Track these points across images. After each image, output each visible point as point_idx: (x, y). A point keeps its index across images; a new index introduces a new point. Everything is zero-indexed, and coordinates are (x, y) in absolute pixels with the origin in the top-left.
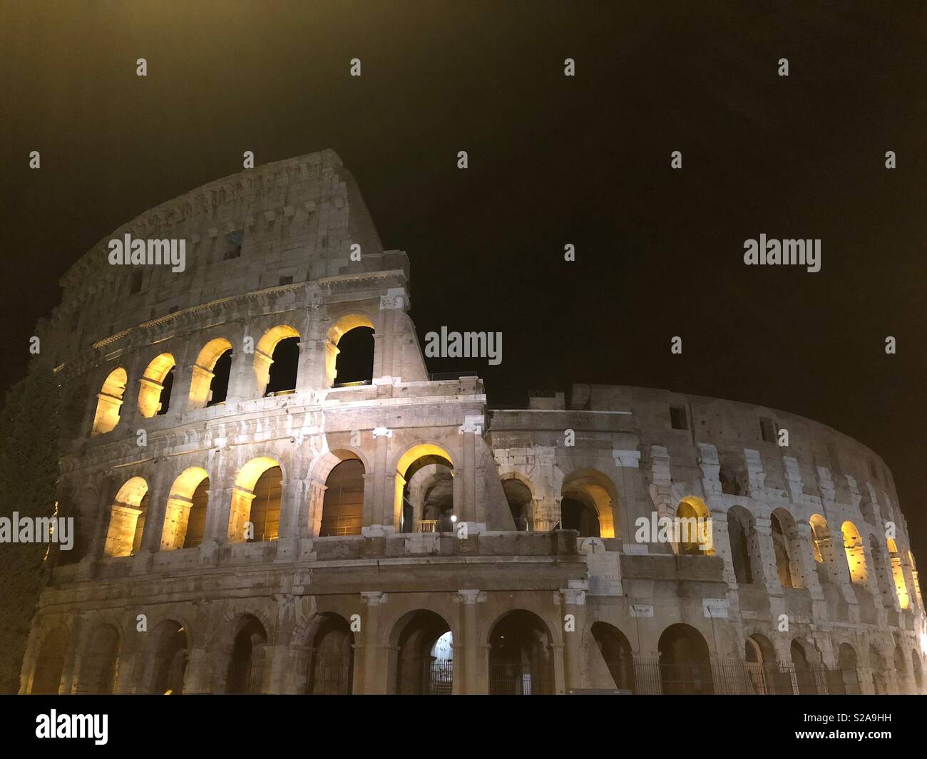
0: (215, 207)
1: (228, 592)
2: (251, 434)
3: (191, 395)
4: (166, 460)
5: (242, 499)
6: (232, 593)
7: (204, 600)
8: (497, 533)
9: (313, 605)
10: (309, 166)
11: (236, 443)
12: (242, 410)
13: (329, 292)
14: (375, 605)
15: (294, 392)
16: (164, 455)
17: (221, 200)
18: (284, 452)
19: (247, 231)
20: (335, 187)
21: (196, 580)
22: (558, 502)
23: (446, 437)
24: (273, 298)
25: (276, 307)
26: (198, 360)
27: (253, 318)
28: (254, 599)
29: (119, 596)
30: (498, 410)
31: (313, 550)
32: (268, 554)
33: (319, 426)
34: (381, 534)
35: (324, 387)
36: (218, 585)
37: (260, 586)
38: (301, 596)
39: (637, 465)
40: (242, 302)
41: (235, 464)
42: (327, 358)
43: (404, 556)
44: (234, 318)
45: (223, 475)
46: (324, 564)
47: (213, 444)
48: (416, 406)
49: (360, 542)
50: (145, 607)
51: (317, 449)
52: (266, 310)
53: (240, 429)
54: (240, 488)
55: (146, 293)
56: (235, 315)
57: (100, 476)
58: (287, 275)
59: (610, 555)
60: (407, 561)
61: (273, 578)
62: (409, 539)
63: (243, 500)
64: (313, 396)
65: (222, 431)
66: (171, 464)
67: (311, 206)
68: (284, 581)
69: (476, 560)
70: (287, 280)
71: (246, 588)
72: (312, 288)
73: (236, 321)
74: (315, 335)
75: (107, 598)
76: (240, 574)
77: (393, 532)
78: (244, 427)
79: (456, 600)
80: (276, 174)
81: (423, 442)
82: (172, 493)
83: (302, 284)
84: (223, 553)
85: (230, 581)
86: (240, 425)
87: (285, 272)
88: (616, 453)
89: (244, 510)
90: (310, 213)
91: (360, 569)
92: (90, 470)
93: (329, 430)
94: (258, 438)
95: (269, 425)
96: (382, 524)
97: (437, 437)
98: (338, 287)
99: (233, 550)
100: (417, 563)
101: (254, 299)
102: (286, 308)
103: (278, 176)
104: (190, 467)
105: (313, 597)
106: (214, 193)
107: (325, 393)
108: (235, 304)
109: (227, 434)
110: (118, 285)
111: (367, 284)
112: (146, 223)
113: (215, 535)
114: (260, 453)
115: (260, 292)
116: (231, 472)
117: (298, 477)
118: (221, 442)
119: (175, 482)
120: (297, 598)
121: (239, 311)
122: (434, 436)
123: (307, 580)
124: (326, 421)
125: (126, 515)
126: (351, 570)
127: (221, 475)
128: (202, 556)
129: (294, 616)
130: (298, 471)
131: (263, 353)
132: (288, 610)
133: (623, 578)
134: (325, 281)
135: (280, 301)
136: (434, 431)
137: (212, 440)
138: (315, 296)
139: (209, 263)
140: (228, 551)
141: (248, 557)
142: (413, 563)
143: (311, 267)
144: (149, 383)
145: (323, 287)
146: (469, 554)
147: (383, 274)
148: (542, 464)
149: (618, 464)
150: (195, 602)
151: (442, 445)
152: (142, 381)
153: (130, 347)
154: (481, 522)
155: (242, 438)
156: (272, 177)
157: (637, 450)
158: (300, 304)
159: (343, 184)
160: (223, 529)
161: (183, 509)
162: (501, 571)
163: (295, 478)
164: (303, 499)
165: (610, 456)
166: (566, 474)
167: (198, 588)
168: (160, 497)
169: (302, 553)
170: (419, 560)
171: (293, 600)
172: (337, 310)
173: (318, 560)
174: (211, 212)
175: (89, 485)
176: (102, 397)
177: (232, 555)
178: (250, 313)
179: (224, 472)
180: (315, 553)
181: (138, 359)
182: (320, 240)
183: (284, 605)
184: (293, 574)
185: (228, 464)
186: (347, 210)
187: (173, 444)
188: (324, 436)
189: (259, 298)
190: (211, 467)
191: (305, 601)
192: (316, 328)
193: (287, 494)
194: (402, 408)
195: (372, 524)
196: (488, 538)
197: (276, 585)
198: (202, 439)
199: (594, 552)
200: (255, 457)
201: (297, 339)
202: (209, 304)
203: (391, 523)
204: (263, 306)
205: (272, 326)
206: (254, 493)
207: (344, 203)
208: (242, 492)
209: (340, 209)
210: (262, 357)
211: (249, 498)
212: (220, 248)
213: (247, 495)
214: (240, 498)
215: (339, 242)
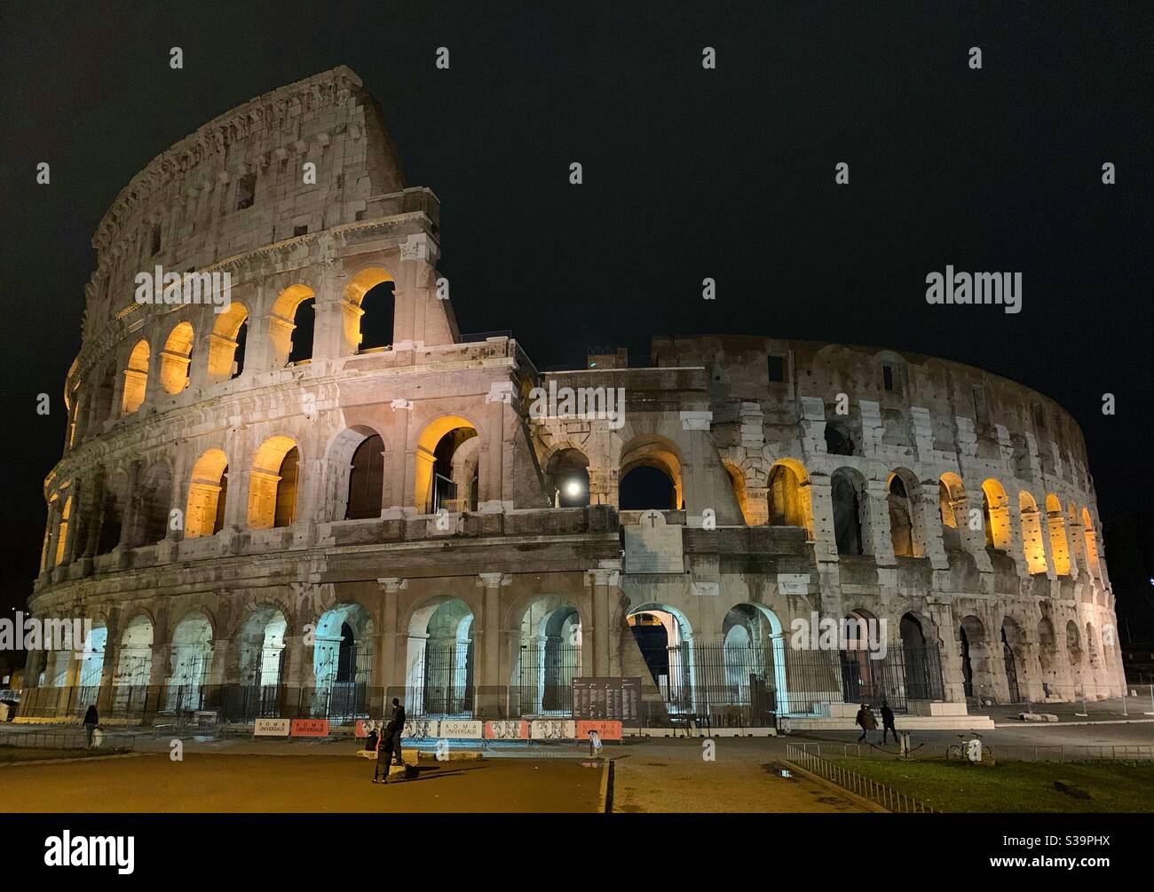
0: (227, 146)
1: (246, 581)
2: (265, 410)
3: (211, 368)
4: (186, 442)
5: (264, 482)
6: (252, 582)
7: (223, 590)
8: (525, 511)
9: (332, 594)
10: (322, 88)
11: (251, 421)
12: (258, 383)
13: (344, 243)
14: (392, 592)
15: (310, 362)
16: (183, 436)
17: (232, 138)
18: (300, 429)
19: (260, 172)
20: (352, 113)
21: (216, 569)
22: (614, 472)
23: (472, 408)
24: (285, 253)
25: (289, 263)
26: (216, 327)
27: (266, 277)
28: (274, 588)
29: (148, 587)
30: (550, 373)
31: (332, 535)
32: (287, 541)
33: (334, 400)
34: (399, 517)
35: (342, 355)
36: (236, 574)
37: (278, 574)
38: (320, 584)
39: (708, 427)
40: (254, 260)
41: (253, 444)
42: (346, 321)
43: (426, 539)
44: (247, 279)
45: (240, 457)
46: (340, 551)
47: (228, 423)
48: (437, 374)
49: (379, 525)
50: (173, 597)
51: (333, 425)
52: (279, 268)
53: (254, 405)
54: (260, 470)
55: (165, 253)
56: (248, 275)
57: (128, 461)
58: (301, 225)
59: (672, 528)
60: (425, 545)
61: (289, 566)
62: (430, 520)
63: (266, 483)
64: (329, 366)
65: (237, 408)
66: (192, 445)
67: (324, 138)
68: (301, 569)
69: (497, 541)
70: (301, 231)
71: (264, 577)
72: (326, 239)
73: (249, 282)
74: (330, 294)
75: (137, 589)
76: (257, 563)
77: (414, 514)
78: (258, 403)
79: (479, 584)
80: (287, 102)
81: (447, 414)
82: (195, 476)
83: (314, 235)
84: (241, 540)
85: (248, 570)
86: (254, 402)
87: (299, 221)
88: (683, 415)
89: (268, 493)
90: (325, 147)
91: (377, 554)
92: (117, 454)
93: (343, 404)
94: (272, 415)
95: (283, 400)
96: (403, 505)
97: (462, 409)
98: (352, 235)
99: (252, 536)
100: (434, 546)
101: (266, 256)
102: (299, 264)
103: (290, 105)
104: (209, 448)
105: (332, 585)
106: (225, 129)
107: (343, 361)
108: (246, 261)
109: (242, 412)
110: (139, 245)
111: (385, 230)
112: (160, 170)
113: (233, 522)
114: (277, 432)
115: (271, 247)
116: (249, 453)
117: (314, 457)
118: (236, 420)
119: (196, 466)
120: (316, 586)
121: (252, 271)
122: (458, 407)
123: (324, 568)
124: (341, 394)
125: (156, 502)
126: (368, 556)
127: (238, 456)
128: (221, 544)
129: (313, 605)
130: (313, 450)
131: (281, 318)
132: (306, 599)
133: (685, 553)
134: (338, 229)
135: (294, 256)
136: (458, 402)
137: (227, 418)
138: (329, 248)
139: (224, 214)
140: (248, 537)
141: (267, 544)
142: (431, 546)
143: (325, 213)
144: (171, 356)
145: (336, 237)
146: (492, 535)
147: (402, 218)
148: (598, 431)
149: (685, 427)
150: (217, 591)
151: (467, 417)
152: (163, 354)
153: (150, 316)
154: (510, 499)
155: (257, 416)
156: (283, 106)
157: (709, 410)
158: (313, 259)
159: (361, 108)
160: (241, 515)
161: (209, 494)
162: (525, 553)
163: (310, 458)
164: (320, 481)
165: (677, 418)
166: (624, 441)
167: (218, 578)
168: (181, 482)
169: (321, 539)
170: (437, 544)
171: (311, 588)
172: (354, 263)
173: (337, 546)
174: (223, 151)
175: (119, 470)
176: (128, 373)
177: (252, 542)
178: (263, 272)
179: (241, 453)
180: (334, 538)
181: (158, 329)
182: (335, 180)
183: (301, 594)
184: (310, 561)
185: (245, 444)
186: (364, 141)
187: (191, 425)
188: (341, 410)
189: (271, 254)
190: (229, 448)
191: (324, 589)
192: (331, 286)
193: (304, 475)
194: (422, 376)
195: (391, 505)
196: (514, 517)
197: (293, 573)
198: (218, 417)
199: (653, 526)
200: (271, 436)
201: (312, 301)
202: (220, 264)
203: (412, 504)
204: (276, 262)
205: (286, 286)
206: (280, 475)
207: (361, 132)
208: (262, 475)
209: (357, 140)
210: (281, 322)
211: (274, 480)
212: (233, 196)
213: (271, 477)
214: (261, 481)
215: (356, 181)
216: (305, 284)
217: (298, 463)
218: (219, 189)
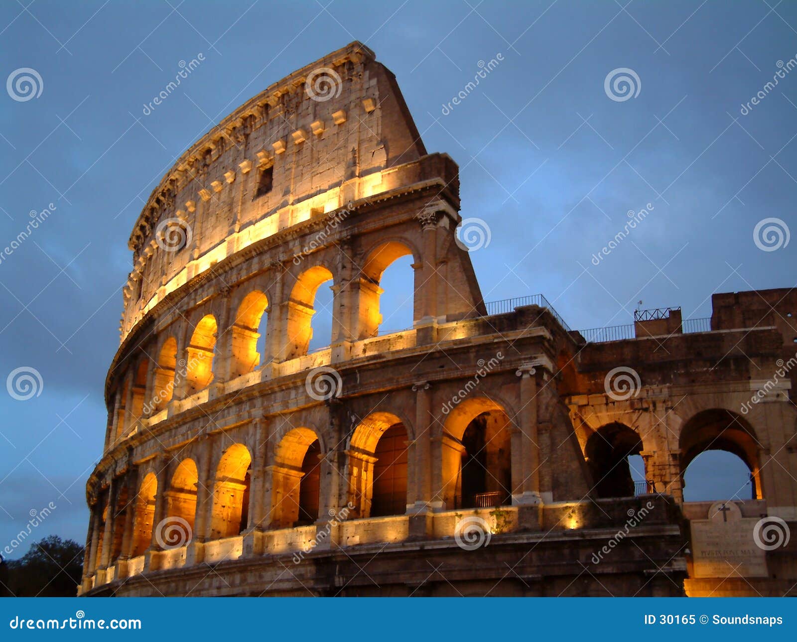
0: (247, 136)
1: (272, 585)
2: (286, 401)
8: (567, 503)
11: (273, 413)
18: (322, 420)
19: (277, 159)
20: (366, 86)
23: (501, 387)
24: (303, 236)
26: (238, 318)
27: (284, 262)
31: (356, 535)
34: (426, 512)
35: (361, 338)
37: (303, 577)
40: (273, 246)
41: (274, 438)
42: (364, 300)
44: (267, 266)
46: (364, 551)
47: (251, 416)
48: (460, 351)
49: (405, 523)
51: (354, 414)
52: (297, 252)
53: (276, 396)
54: (282, 465)
56: (268, 262)
58: (318, 207)
59: (749, 522)
63: (288, 479)
65: (259, 401)
70: (318, 211)
71: (289, 580)
73: (268, 269)
74: (347, 275)
76: (282, 565)
77: (441, 509)
78: (279, 394)
81: (474, 397)
82: (219, 474)
84: (265, 541)
87: (316, 203)
88: (754, 384)
89: (292, 491)
93: (364, 390)
96: (430, 500)
97: (490, 388)
99: (277, 537)
104: (232, 443)
108: (266, 249)
109: (263, 404)
111: (402, 201)
114: (298, 423)
115: (289, 230)
116: (270, 447)
118: (258, 413)
119: (221, 462)
121: (271, 257)
125: (185, 502)
127: (260, 451)
130: (334, 442)
131: (301, 303)
137: (249, 412)
139: (244, 203)
140: (272, 538)
141: (292, 545)
144: (197, 351)
145: (353, 214)
147: (419, 186)
152: (189, 349)
154: (548, 490)
155: (278, 408)
159: (374, 82)
161: (234, 492)
163: (332, 451)
165: (747, 389)
166: (683, 419)
168: (207, 480)
169: (345, 539)
173: (362, 546)
174: (243, 141)
176: (158, 370)
178: (283, 257)
179: (264, 447)
180: (358, 538)
181: (184, 324)
185: (268, 438)
186: (378, 113)
189: (289, 238)
190: (252, 443)
192: (348, 267)
193: (326, 469)
195: (417, 500)
196: (554, 510)
198: (241, 411)
199: (725, 520)
205: (305, 268)
206: (302, 469)
207: (375, 105)
208: (285, 470)
209: (371, 113)
210: (301, 307)
211: (296, 477)
212: (253, 185)
213: (293, 472)
214: (284, 477)
215: (371, 154)
216: (322, 265)
217: (319, 456)
218: (240, 179)
